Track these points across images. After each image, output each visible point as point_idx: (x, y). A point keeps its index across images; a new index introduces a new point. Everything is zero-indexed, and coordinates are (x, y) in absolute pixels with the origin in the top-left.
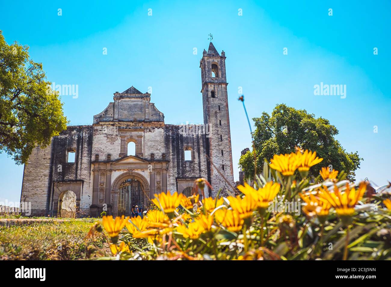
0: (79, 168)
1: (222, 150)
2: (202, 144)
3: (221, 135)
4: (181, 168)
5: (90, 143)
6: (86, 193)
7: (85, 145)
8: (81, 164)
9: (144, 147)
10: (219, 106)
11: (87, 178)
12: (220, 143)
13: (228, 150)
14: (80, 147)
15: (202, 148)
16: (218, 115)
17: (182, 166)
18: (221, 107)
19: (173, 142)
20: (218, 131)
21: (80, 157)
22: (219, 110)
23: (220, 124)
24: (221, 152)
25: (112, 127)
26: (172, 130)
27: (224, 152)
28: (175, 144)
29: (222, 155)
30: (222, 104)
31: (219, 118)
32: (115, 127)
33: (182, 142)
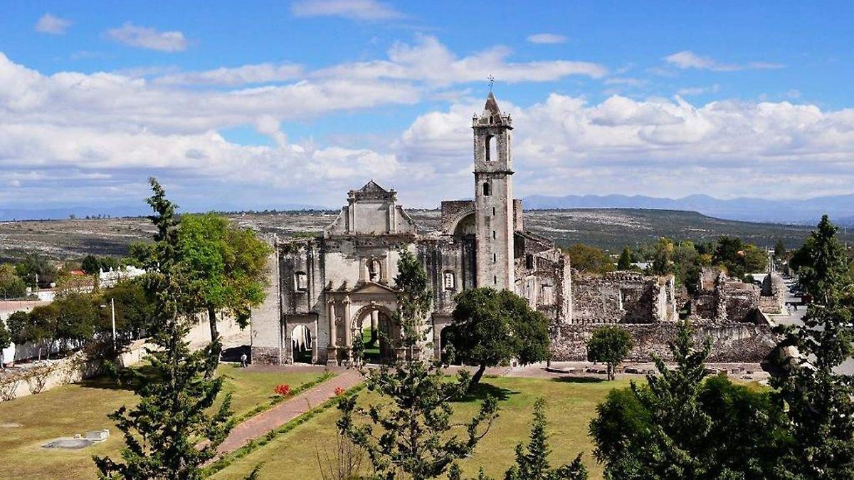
0: (312, 298)
1: (495, 277)
2: (468, 266)
3: (495, 255)
4: (438, 299)
5: (322, 265)
6: (322, 329)
7: (317, 268)
8: (314, 292)
9: (390, 270)
10: (494, 208)
11: (322, 310)
12: (493, 266)
13: (504, 276)
14: (311, 270)
15: (467, 273)
16: (492, 223)
17: (440, 297)
18: (496, 210)
19: (428, 263)
20: (489, 248)
21: (311, 284)
22: (494, 214)
23: (495, 238)
24: (493, 279)
25: (347, 242)
26: (428, 245)
27: (497, 280)
28: (431, 266)
29: (495, 283)
30: (498, 206)
31: (492, 229)
32: (351, 243)
33: (440, 264)
